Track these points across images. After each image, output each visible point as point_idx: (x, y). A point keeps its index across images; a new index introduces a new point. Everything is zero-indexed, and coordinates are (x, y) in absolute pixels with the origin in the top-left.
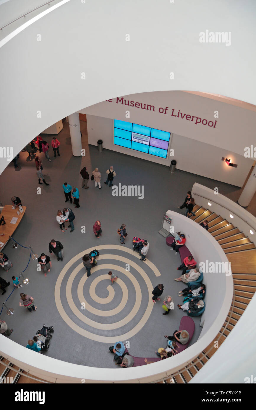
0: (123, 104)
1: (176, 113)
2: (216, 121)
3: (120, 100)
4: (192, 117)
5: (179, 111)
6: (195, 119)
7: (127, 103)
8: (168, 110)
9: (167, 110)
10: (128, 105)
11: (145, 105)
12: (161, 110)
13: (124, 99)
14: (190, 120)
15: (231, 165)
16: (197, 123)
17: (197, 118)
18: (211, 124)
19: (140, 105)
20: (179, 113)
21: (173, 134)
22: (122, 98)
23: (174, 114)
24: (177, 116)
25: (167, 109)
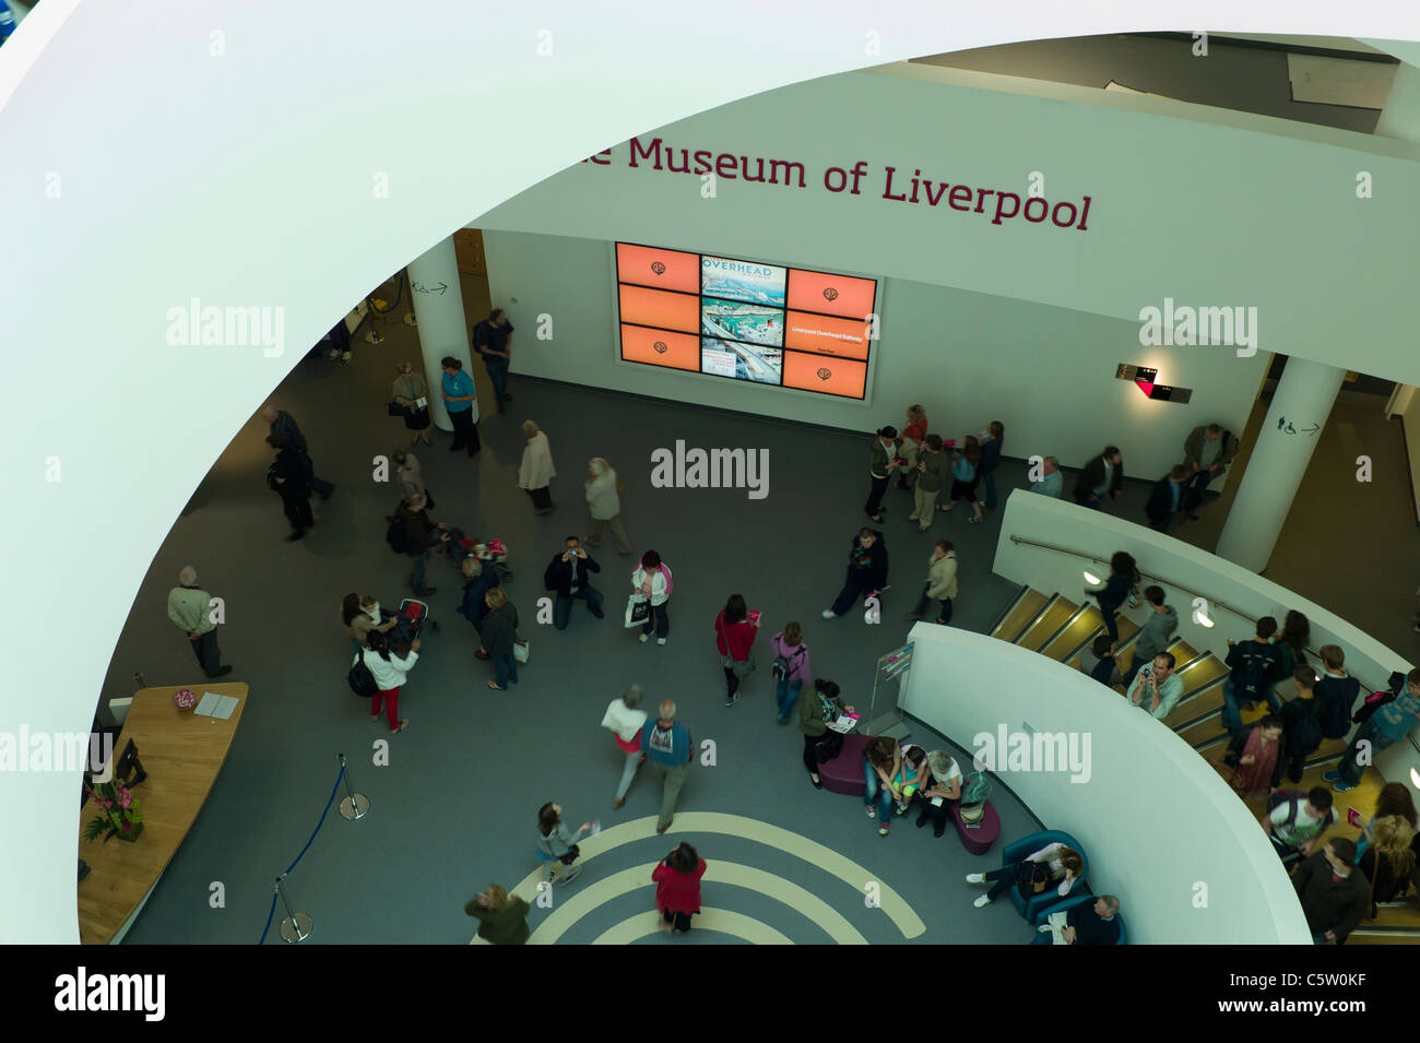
0: (661, 168)
1: (901, 186)
2: (1087, 200)
3: (645, 150)
4: (976, 196)
5: (918, 173)
6: (990, 203)
7: (678, 162)
8: (864, 174)
9: (861, 177)
10: (686, 170)
11: (761, 161)
12: (836, 180)
13: (663, 147)
14: (967, 209)
15: (1159, 393)
16: (1002, 219)
17: (1002, 196)
18: (1064, 215)
19: (740, 163)
20: (915, 182)
21: (886, 278)
22: (656, 143)
23: (892, 193)
24: (909, 195)
25: (862, 169)
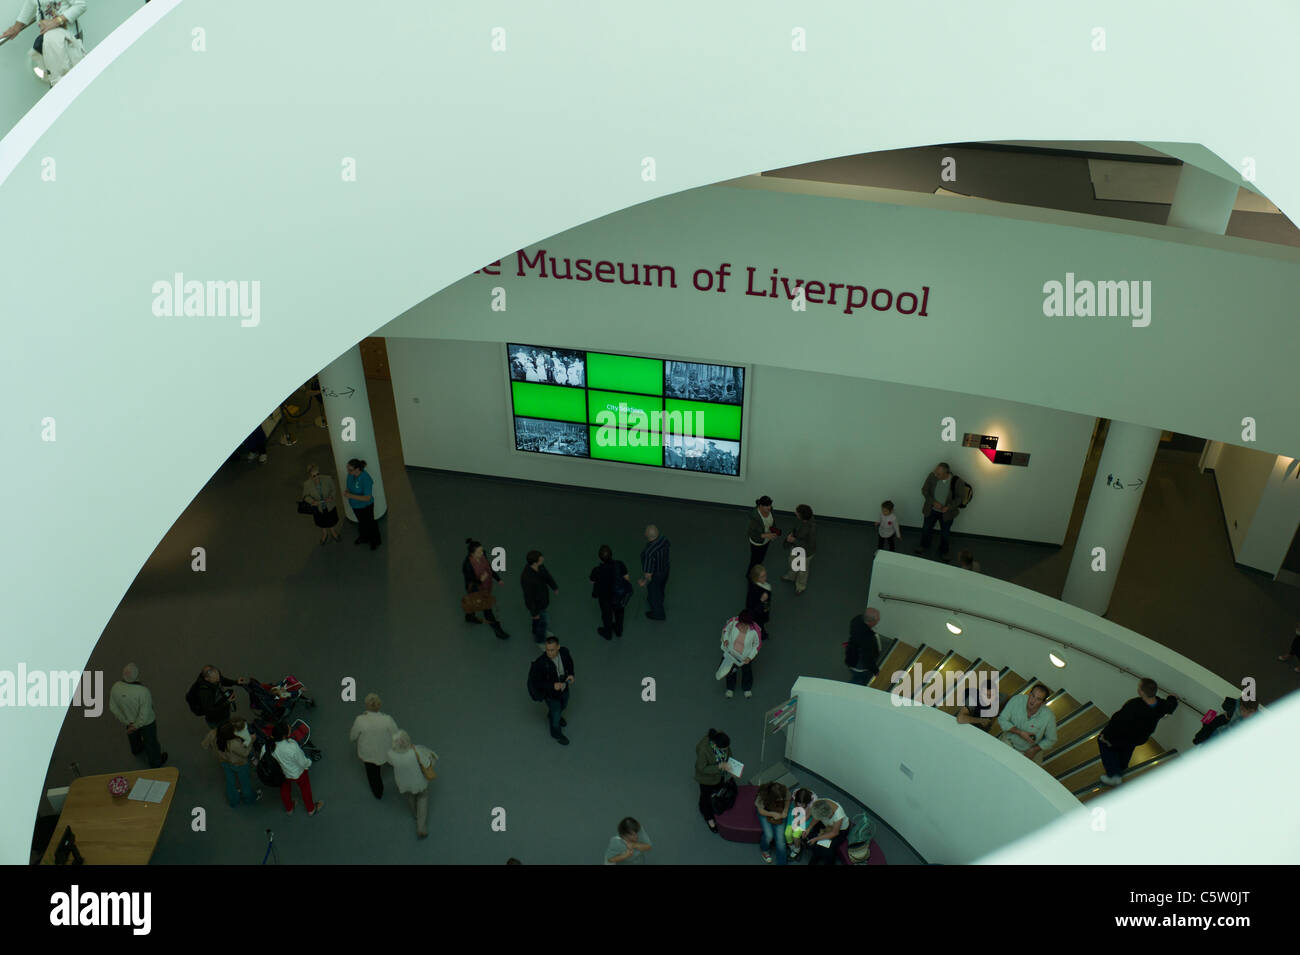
0: (546, 276)
1: (762, 283)
2: (926, 290)
3: (532, 260)
4: (828, 290)
5: (776, 271)
6: (841, 295)
7: (561, 270)
8: (728, 274)
9: (726, 277)
10: (568, 276)
11: (635, 267)
12: (703, 280)
13: (547, 258)
14: (821, 301)
15: (1001, 458)
16: (852, 309)
17: (851, 289)
18: (907, 303)
19: (617, 269)
20: (774, 280)
21: (753, 366)
22: (541, 254)
23: (754, 290)
24: (769, 291)
25: (726, 269)
